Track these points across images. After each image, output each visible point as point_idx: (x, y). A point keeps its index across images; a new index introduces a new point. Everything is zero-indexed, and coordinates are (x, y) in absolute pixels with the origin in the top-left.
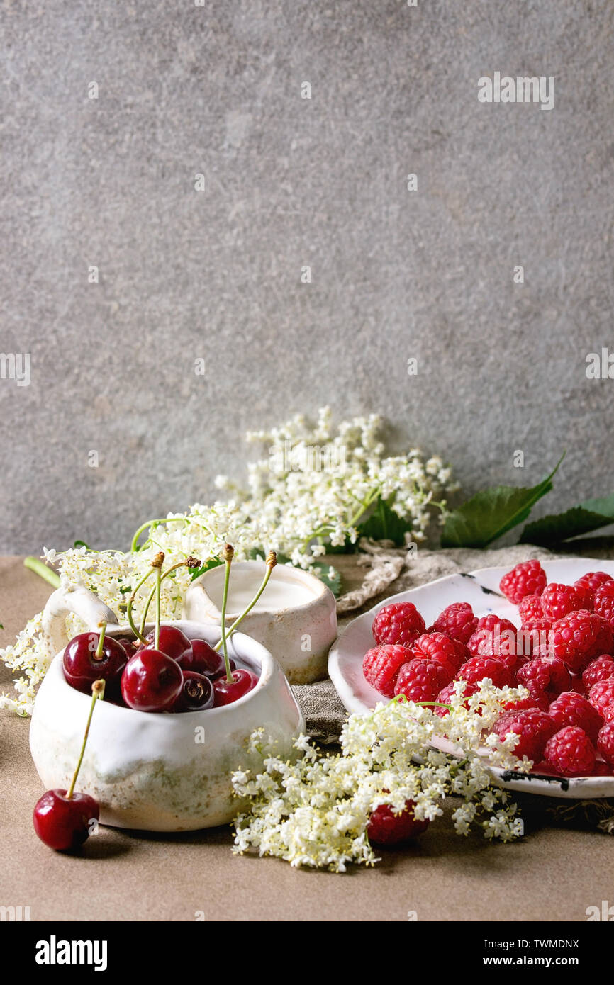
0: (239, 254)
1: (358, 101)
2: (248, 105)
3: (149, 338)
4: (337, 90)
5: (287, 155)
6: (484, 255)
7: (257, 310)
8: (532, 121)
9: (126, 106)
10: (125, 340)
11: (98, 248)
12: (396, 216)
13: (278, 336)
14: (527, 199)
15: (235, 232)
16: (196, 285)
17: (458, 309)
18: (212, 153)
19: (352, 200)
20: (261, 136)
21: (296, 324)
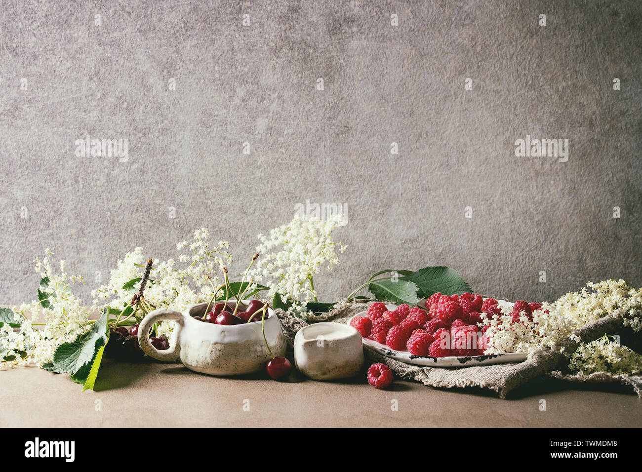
0: (263, 180)
1: (312, 113)
2: (266, 115)
3: (224, 217)
4: (304, 109)
5: (283, 136)
6: (366, 180)
7: (270, 204)
8: (387, 121)
9: (215, 116)
10: (214, 218)
11: (202, 177)
12: (329, 163)
13: (279, 215)
14: (385, 155)
15: (261, 170)
16: (244, 193)
17: (356, 203)
18: (251, 136)
19: (310, 156)
20: (271, 128)
21: (287, 210)
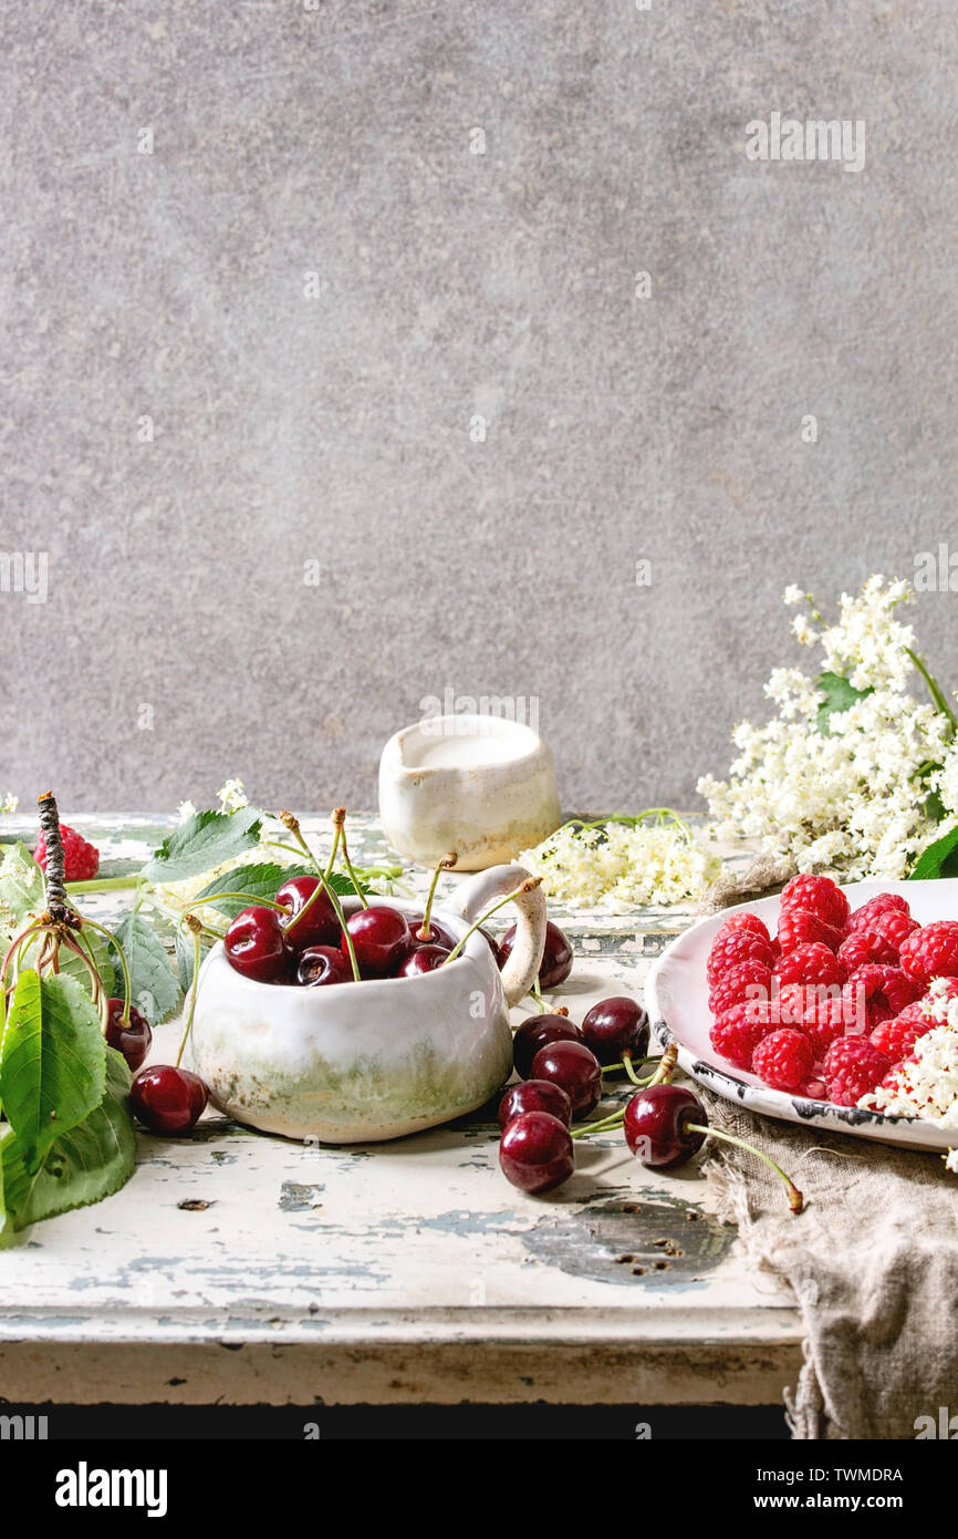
0: (490, 550)
1: (625, 373)
2: (499, 377)
3: (387, 648)
4: (602, 359)
5: (545, 434)
6: (772, 550)
7: (511, 614)
8: (826, 395)
9: (359, 380)
10: (360, 651)
11: (327, 543)
12: (669, 506)
13: (535, 645)
14: (821, 484)
15: (485, 524)
16: (441, 585)
17: (742, 613)
18: (458, 432)
19: (619, 487)
20: (514, 413)
21: (556, 631)
